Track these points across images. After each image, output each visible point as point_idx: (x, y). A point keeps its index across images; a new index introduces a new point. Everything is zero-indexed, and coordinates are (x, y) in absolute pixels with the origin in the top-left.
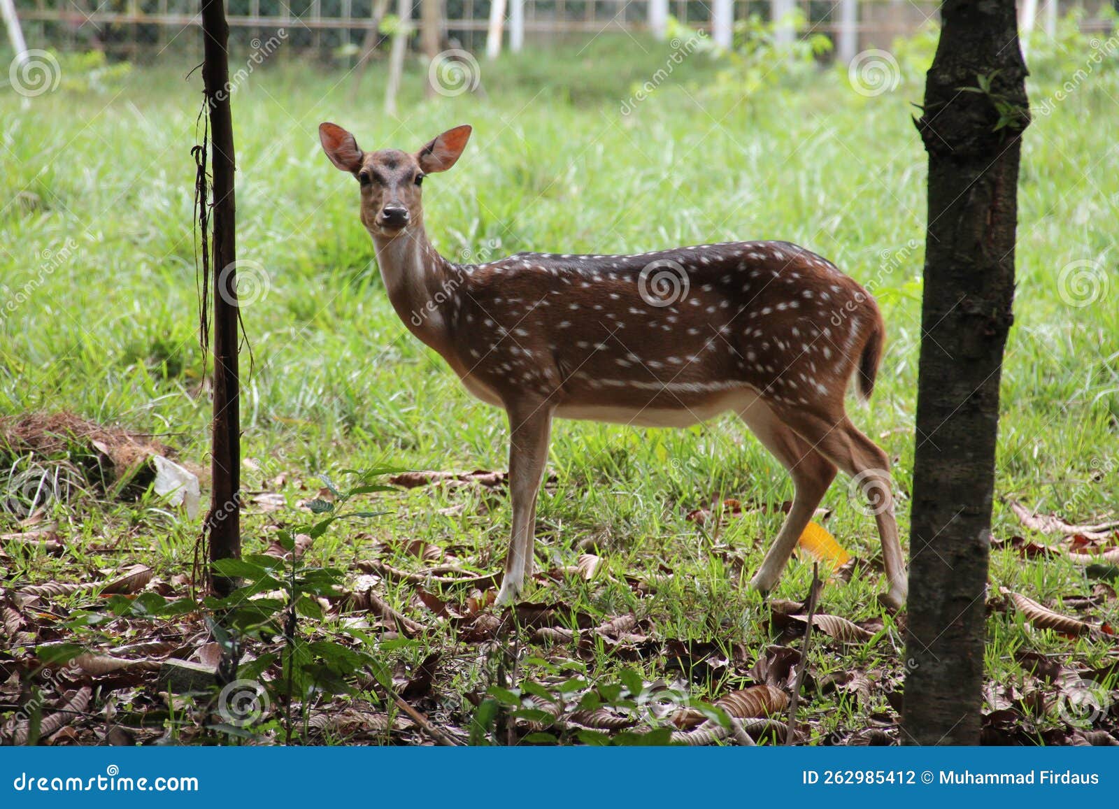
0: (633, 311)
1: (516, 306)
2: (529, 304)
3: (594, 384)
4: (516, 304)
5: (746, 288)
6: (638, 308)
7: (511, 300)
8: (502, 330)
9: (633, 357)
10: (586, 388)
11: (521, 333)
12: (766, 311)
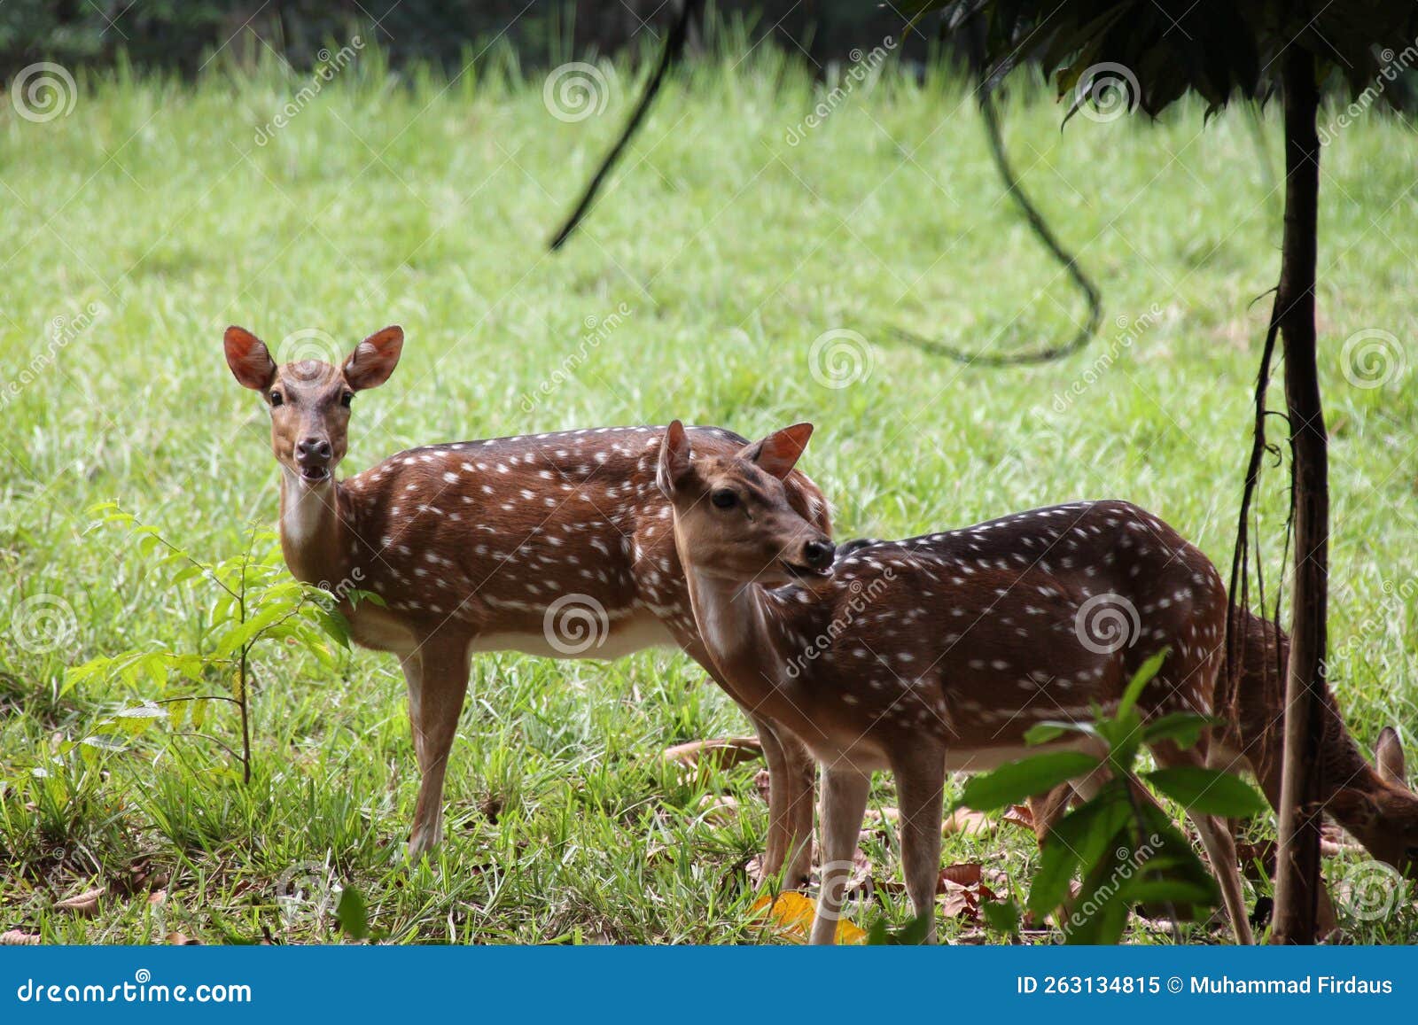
0: (1031, 610)
1: (890, 623)
2: (904, 616)
3: (988, 717)
4: (889, 620)
5: (1135, 571)
6: (1035, 606)
7: (880, 616)
8: (882, 660)
9: (1039, 676)
10: (976, 723)
11: (906, 657)
12: (1165, 603)
